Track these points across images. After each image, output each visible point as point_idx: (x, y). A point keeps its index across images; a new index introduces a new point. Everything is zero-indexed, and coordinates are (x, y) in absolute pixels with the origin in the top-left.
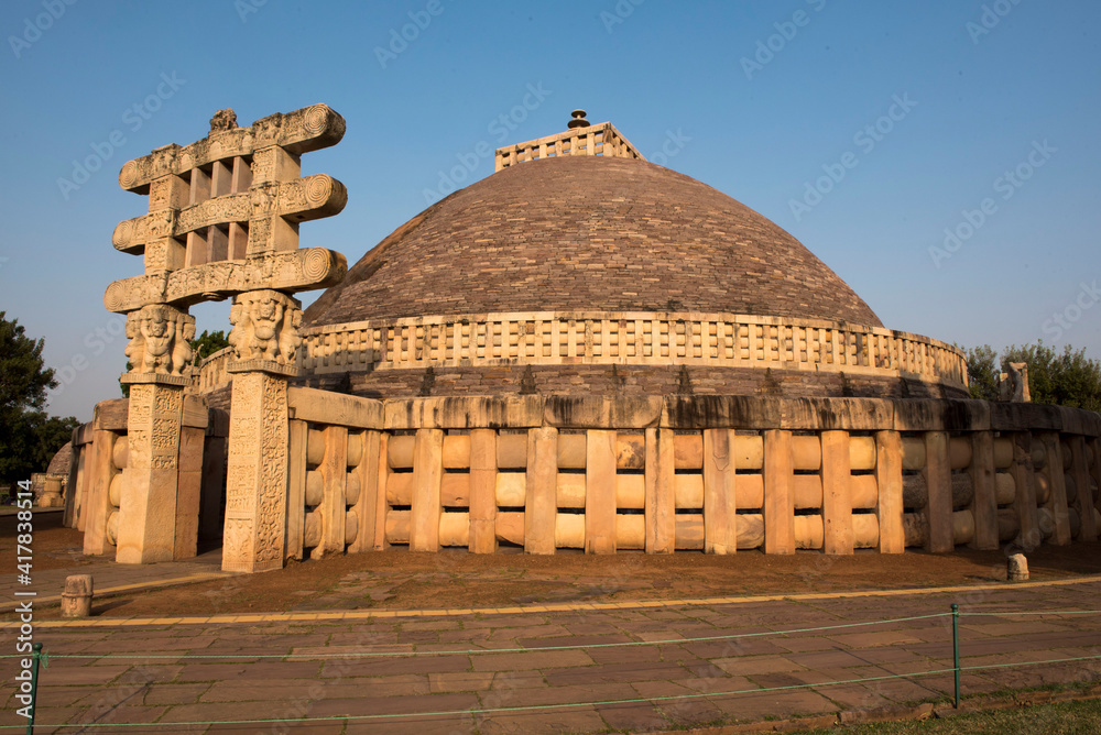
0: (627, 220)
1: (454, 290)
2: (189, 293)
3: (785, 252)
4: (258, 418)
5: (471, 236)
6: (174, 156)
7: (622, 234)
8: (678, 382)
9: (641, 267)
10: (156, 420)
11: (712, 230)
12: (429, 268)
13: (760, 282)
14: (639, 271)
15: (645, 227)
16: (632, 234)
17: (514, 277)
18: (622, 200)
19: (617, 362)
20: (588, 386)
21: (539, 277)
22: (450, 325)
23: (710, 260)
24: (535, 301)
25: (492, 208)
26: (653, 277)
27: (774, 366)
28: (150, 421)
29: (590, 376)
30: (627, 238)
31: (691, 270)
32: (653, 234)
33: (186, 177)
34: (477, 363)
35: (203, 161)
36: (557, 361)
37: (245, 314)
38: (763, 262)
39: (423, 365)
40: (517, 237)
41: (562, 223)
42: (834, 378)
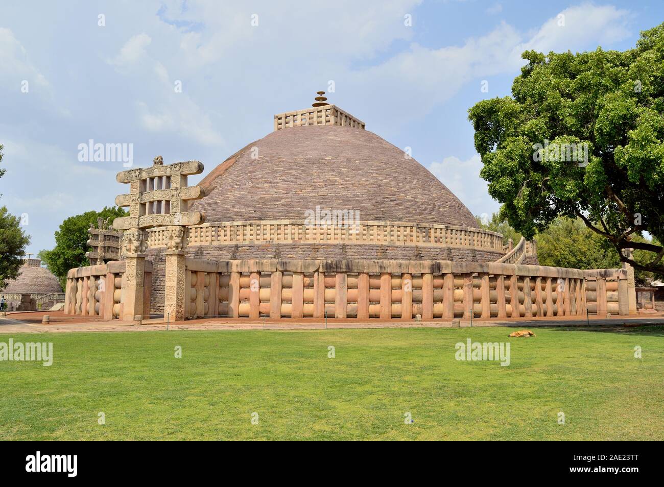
0: (331, 170)
1: (248, 205)
2: (148, 225)
3: (410, 183)
4: (176, 270)
5: (257, 177)
6: (140, 173)
7: (328, 178)
8: (341, 251)
9: (334, 195)
10: (137, 270)
11: (372, 173)
12: (237, 194)
13: (391, 201)
14: (333, 197)
15: (340, 174)
16: (332, 178)
17: (276, 200)
18: (330, 158)
19: (315, 242)
20: (302, 252)
21: (287, 200)
22: (245, 226)
23: (368, 190)
24: (284, 212)
25: (268, 161)
26: (338, 199)
27: (385, 243)
28: (135, 270)
29: (303, 248)
30: (329, 180)
31: (358, 196)
32: (342, 177)
33: (144, 181)
34: (257, 242)
35: (151, 176)
36: (290, 242)
37: (170, 234)
38: (396, 190)
39: (234, 243)
40: (278, 178)
41: (300, 171)
42: (412, 248)
